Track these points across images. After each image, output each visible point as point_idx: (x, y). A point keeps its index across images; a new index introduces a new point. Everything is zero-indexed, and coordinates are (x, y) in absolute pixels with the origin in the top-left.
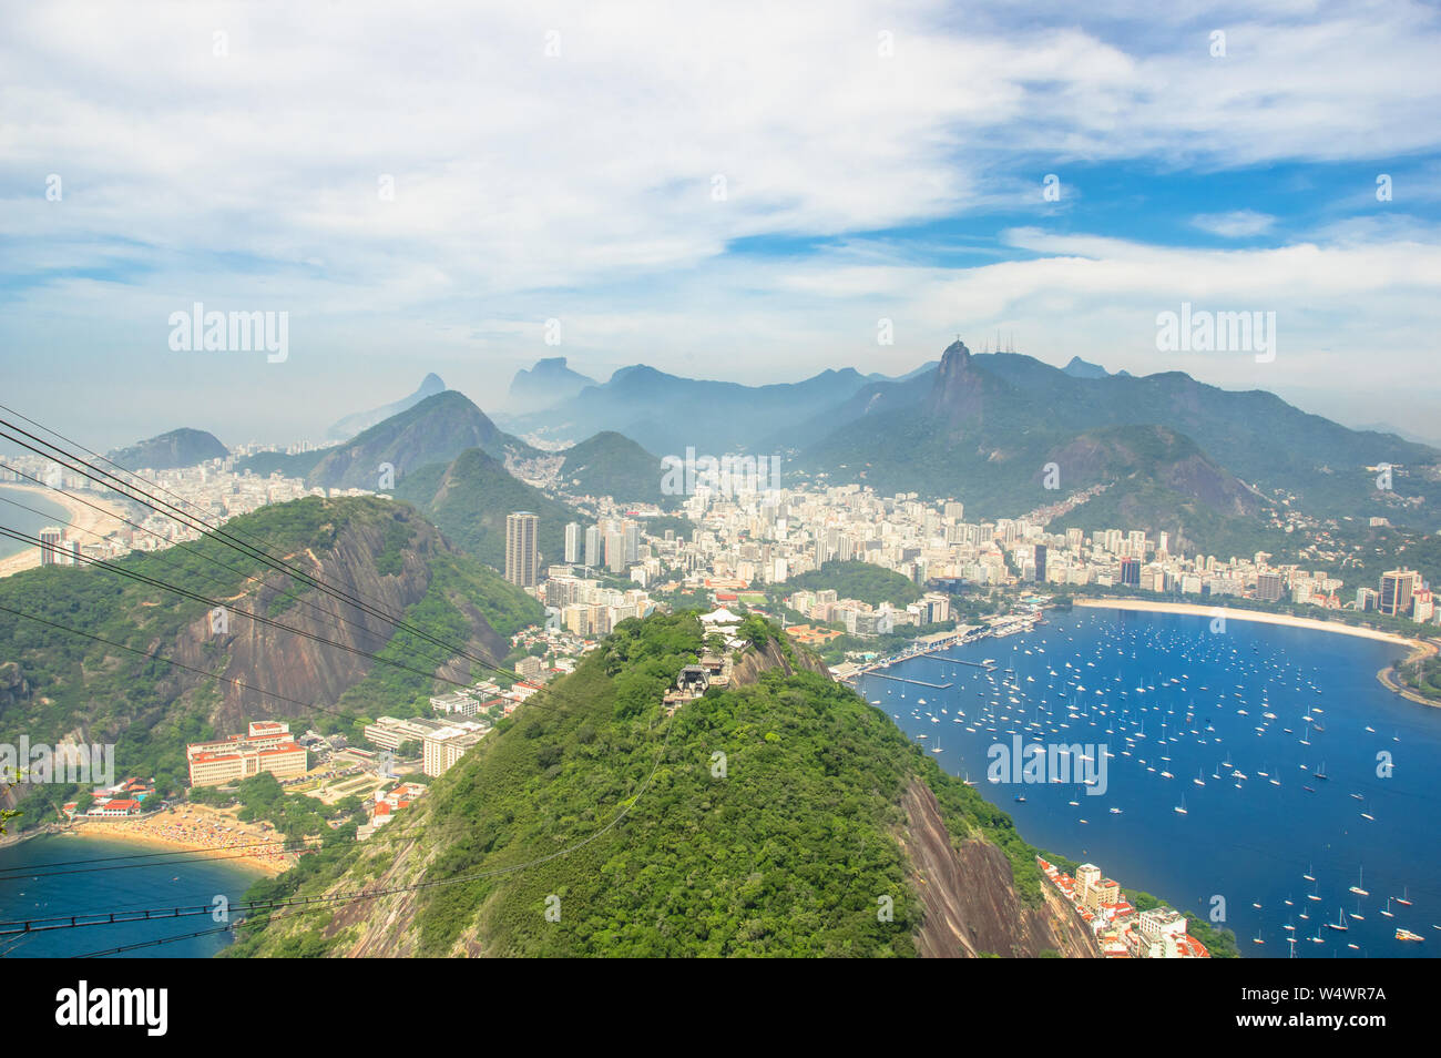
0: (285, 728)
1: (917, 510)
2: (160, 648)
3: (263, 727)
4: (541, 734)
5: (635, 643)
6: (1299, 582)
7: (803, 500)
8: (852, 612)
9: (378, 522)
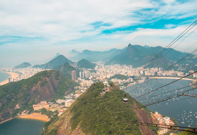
0: (46, 102)
1: (126, 67)
2: (28, 92)
3: (43, 102)
4: (84, 100)
5: (95, 87)
6: (178, 73)
7: (111, 66)
8: (120, 81)
9: (55, 73)
